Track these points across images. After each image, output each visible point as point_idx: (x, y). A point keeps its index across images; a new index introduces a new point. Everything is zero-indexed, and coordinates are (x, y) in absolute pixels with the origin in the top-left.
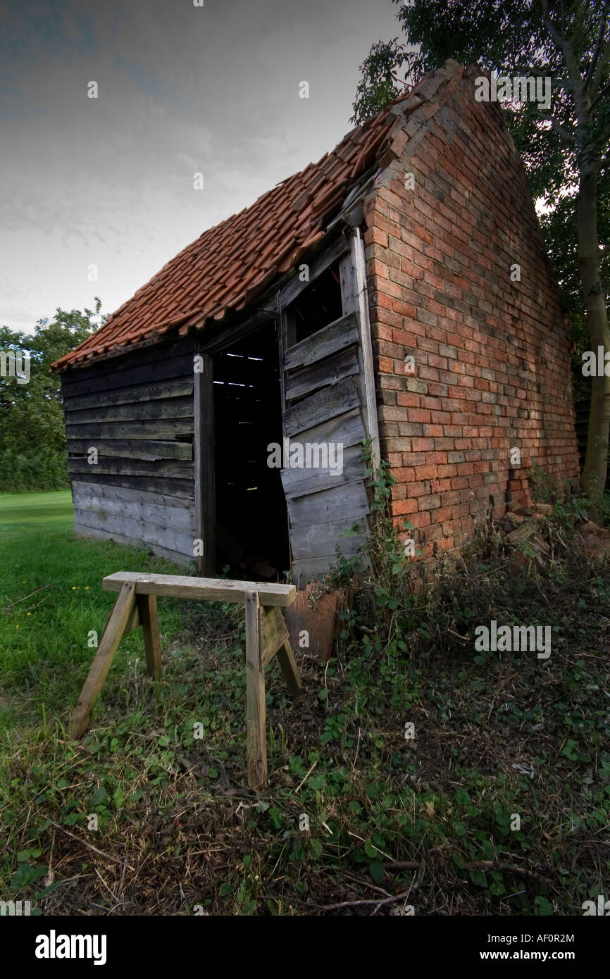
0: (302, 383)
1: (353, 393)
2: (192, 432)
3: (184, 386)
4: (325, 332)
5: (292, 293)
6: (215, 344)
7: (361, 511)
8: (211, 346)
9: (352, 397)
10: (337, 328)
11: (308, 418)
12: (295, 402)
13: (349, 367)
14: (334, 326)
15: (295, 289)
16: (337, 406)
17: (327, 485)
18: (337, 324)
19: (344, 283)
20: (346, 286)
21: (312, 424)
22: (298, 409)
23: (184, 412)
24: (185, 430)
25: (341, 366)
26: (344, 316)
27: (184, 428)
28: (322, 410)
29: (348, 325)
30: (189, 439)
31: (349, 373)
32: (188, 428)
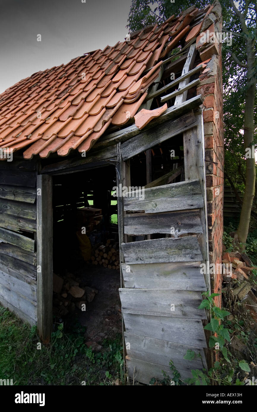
0: (141, 224)
1: (197, 249)
2: (35, 230)
3: (27, 195)
4: (167, 189)
5: (134, 149)
6: (56, 170)
7: (198, 343)
8: (52, 170)
9: (195, 252)
10: (180, 189)
11: (148, 255)
12: (134, 238)
13: (192, 226)
14: (176, 187)
15: (138, 147)
16: (179, 255)
17: (165, 313)
18: (180, 186)
19: (188, 152)
20: (189, 155)
21: (152, 261)
22: (138, 246)
23: (27, 214)
24: (29, 227)
25: (183, 222)
26: (187, 181)
27: (27, 225)
28: (163, 253)
29: (193, 190)
30: (32, 235)
31: (192, 231)
32: (31, 226)
